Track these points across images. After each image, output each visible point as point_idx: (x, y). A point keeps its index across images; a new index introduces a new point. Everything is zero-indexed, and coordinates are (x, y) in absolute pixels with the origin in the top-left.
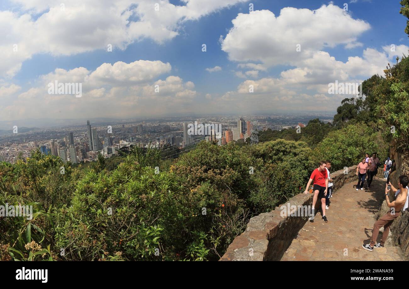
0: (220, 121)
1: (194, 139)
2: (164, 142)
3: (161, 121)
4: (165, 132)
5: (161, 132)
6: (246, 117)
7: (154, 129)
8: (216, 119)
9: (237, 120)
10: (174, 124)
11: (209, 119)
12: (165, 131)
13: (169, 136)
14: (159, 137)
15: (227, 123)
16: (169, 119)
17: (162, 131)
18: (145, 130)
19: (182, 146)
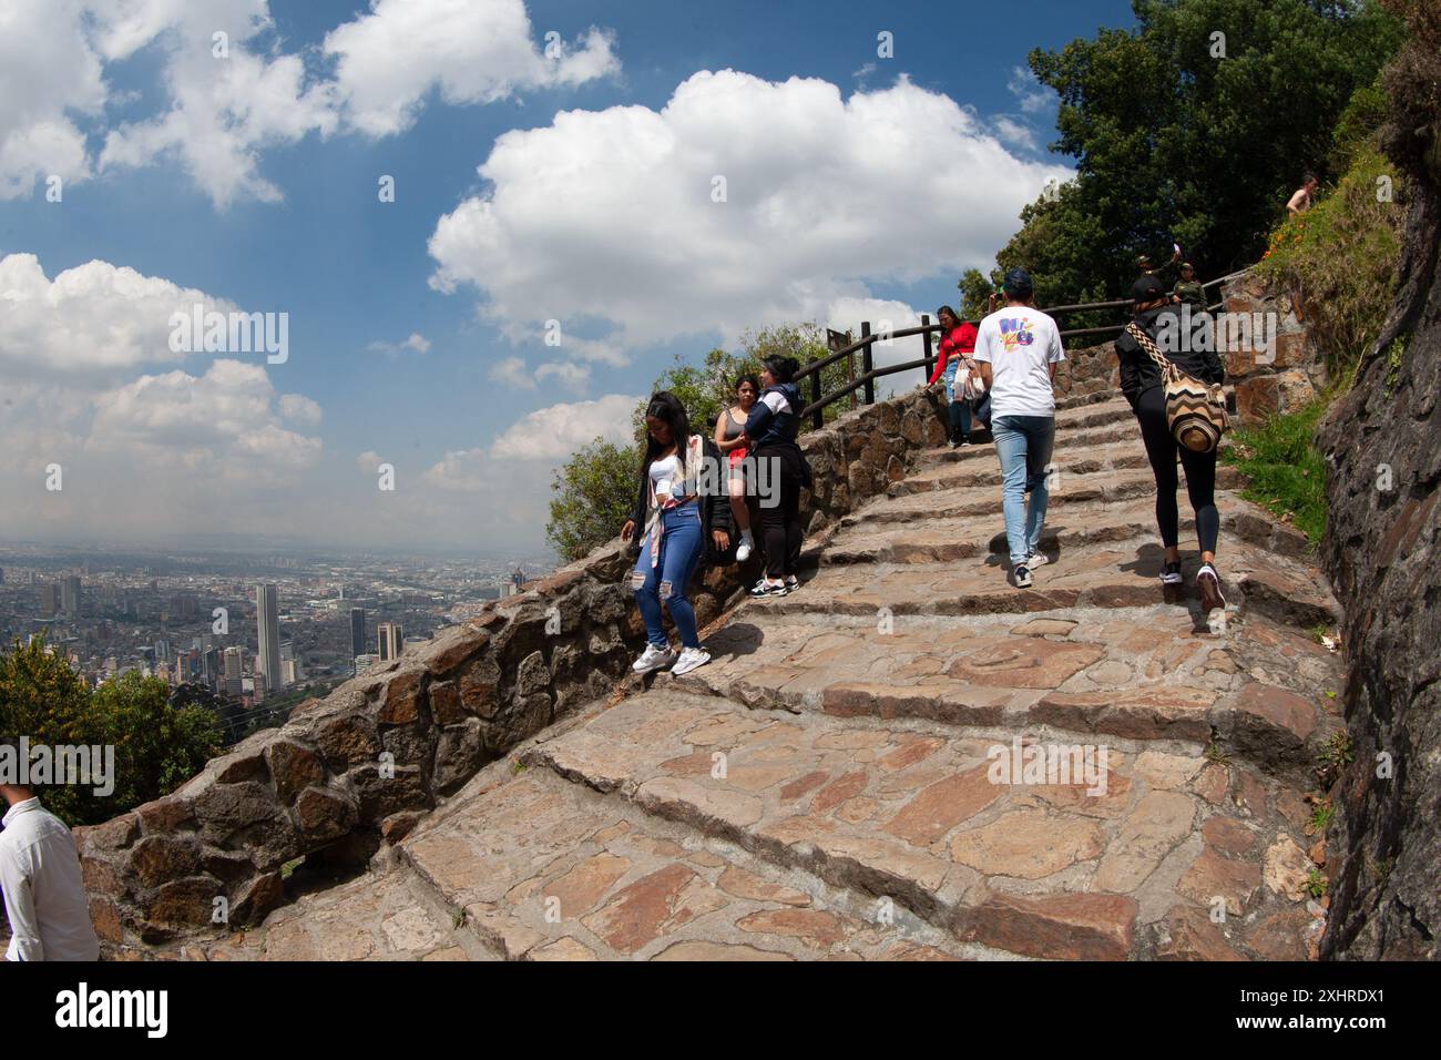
0: (421, 583)
1: (306, 665)
2: (172, 669)
3: (161, 567)
4: (175, 624)
5: (157, 619)
6: (538, 565)
7: (130, 603)
8: (403, 575)
9: (497, 583)
10: (214, 584)
11: (370, 571)
12: (175, 618)
13: (196, 644)
14: (151, 644)
15: (454, 592)
16: (193, 560)
17: (165, 617)
18: (91, 605)
19: (251, 693)
